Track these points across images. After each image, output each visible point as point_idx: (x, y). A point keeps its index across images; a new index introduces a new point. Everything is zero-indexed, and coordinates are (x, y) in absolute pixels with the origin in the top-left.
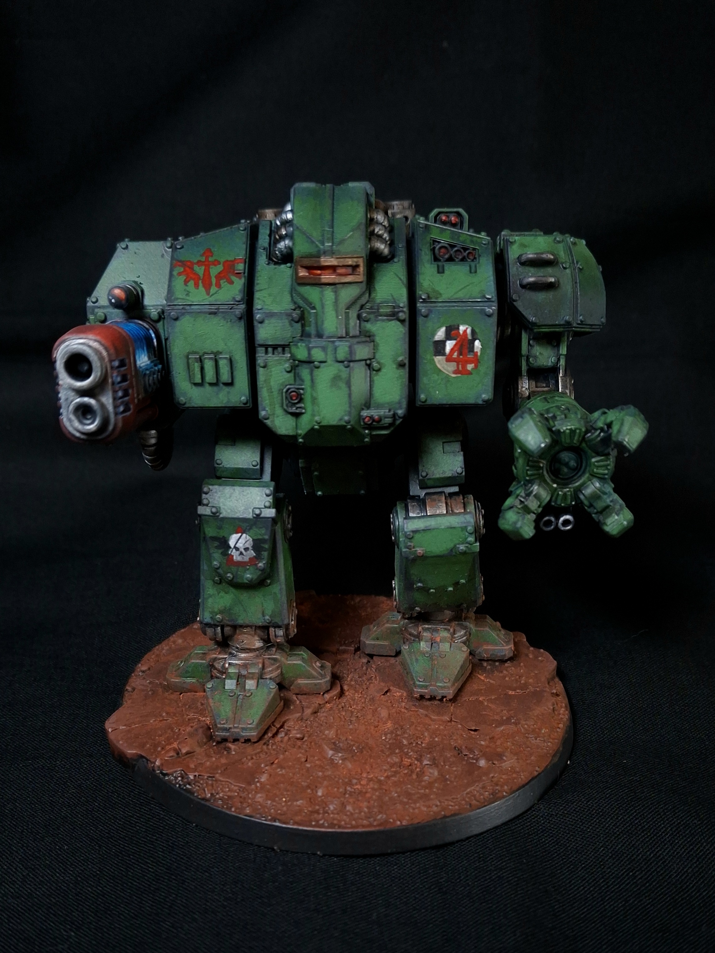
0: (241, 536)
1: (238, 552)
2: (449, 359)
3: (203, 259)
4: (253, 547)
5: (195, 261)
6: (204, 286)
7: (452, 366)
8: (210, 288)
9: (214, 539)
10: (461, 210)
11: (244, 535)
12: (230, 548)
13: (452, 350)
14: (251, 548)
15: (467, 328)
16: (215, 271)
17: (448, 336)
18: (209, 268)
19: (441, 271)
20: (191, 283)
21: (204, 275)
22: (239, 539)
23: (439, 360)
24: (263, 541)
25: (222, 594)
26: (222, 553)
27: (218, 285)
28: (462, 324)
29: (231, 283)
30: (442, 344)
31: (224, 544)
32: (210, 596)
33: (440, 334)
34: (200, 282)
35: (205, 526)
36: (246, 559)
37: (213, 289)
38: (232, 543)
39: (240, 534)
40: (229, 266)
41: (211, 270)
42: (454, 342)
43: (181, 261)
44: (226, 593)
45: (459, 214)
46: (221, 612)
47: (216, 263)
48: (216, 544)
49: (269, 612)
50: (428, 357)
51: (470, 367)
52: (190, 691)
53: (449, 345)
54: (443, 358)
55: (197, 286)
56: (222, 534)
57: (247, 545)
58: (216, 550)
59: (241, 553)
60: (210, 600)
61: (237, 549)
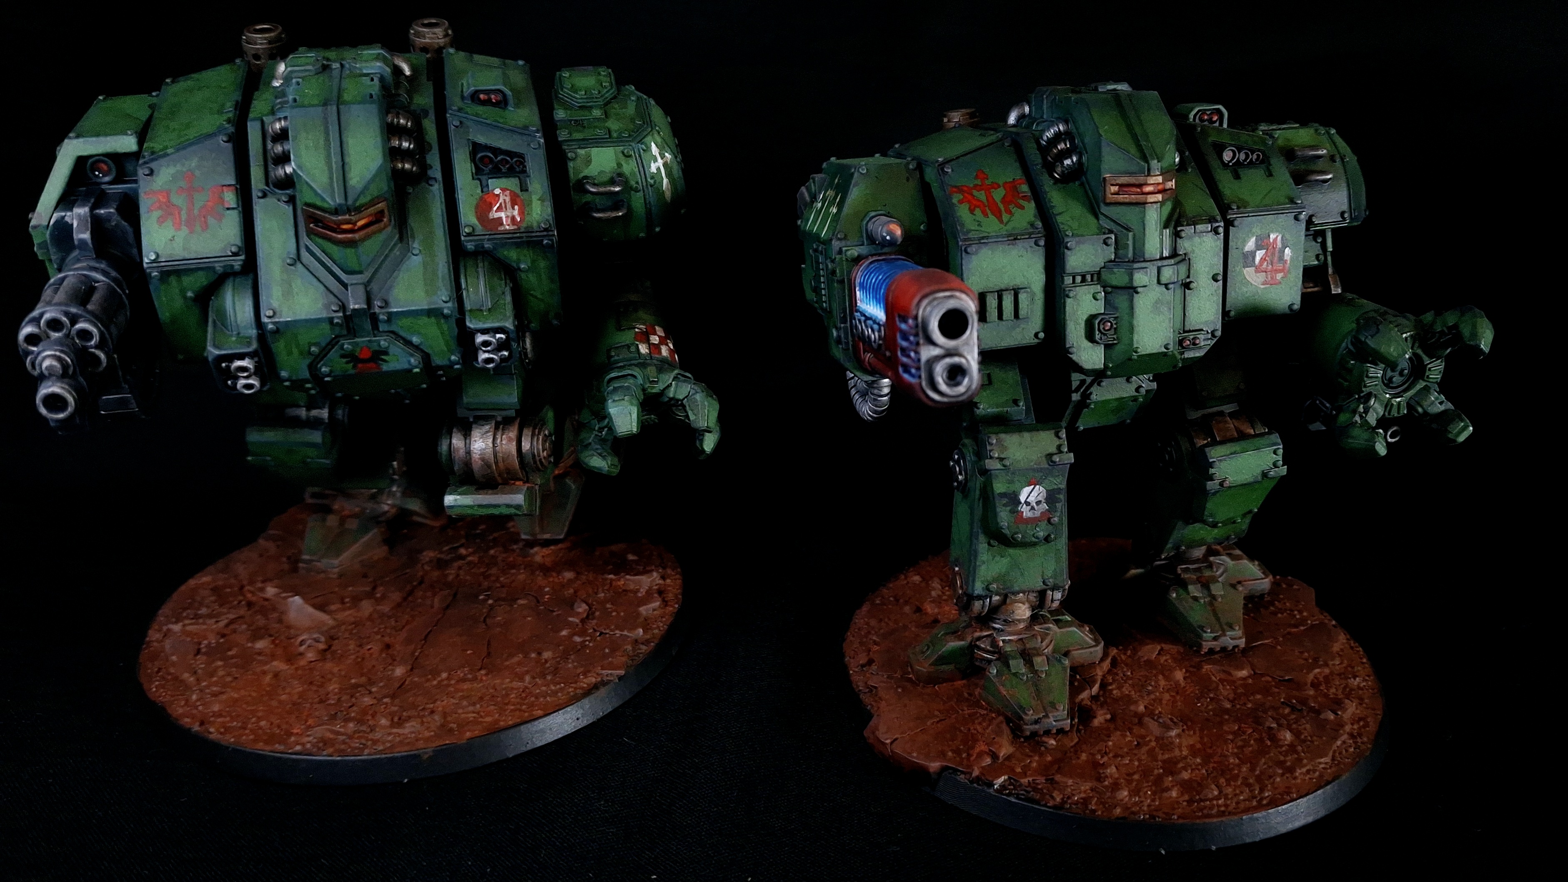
0: (1034, 488)
1: (1029, 508)
2: (1258, 270)
3: (979, 182)
4: (1046, 499)
5: (972, 185)
6: (993, 213)
7: (1261, 277)
8: (1001, 216)
9: (1003, 495)
10: (1221, 107)
11: (1038, 486)
12: (1020, 503)
13: (1263, 260)
14: (1043, 501)
15: (1277, 236)
16: (998, 195)
17: (1258, 247)
18: (990, 193)
19: (1237, 177)
20: (978, 212)
21: (988, 200)
22: (1031, 492)
23: (1249, 272)
24: (1059, 491)
25: (998, 558)
26: (1010, 511)
27: (1010, 212)
28: (1272, 232)
29: (1022, 208)
30: (1253, 254)
31: (1013, 499)
32: (984, 562)
33: (1251, 245)
34: (987, 208)
35: (994, 481)
36: (1037, 514)
37: (1005, 216)
38: (1022, 498)
39: (1033, 486)
40: (1012, 188)
41: (993, 194)
42: (1264, 251)
43: (956, 187)
44: (1002, 557)
45: (1218, 111)
46: (995, 580)
47: (996, 186)
48: (1005, 501)
49: (1049, 573)
50: (1238, 269)
51: (1279, 276)
52: (946, 681)
53: (1259, 254)
54: (1253, 269)
55: (985, 215)
56: (1012, 488)
57: (1040, 498)
58: (1004, 508)
59: (1033, 508)
60: (983, 567)
61: (1027, 503)
